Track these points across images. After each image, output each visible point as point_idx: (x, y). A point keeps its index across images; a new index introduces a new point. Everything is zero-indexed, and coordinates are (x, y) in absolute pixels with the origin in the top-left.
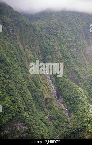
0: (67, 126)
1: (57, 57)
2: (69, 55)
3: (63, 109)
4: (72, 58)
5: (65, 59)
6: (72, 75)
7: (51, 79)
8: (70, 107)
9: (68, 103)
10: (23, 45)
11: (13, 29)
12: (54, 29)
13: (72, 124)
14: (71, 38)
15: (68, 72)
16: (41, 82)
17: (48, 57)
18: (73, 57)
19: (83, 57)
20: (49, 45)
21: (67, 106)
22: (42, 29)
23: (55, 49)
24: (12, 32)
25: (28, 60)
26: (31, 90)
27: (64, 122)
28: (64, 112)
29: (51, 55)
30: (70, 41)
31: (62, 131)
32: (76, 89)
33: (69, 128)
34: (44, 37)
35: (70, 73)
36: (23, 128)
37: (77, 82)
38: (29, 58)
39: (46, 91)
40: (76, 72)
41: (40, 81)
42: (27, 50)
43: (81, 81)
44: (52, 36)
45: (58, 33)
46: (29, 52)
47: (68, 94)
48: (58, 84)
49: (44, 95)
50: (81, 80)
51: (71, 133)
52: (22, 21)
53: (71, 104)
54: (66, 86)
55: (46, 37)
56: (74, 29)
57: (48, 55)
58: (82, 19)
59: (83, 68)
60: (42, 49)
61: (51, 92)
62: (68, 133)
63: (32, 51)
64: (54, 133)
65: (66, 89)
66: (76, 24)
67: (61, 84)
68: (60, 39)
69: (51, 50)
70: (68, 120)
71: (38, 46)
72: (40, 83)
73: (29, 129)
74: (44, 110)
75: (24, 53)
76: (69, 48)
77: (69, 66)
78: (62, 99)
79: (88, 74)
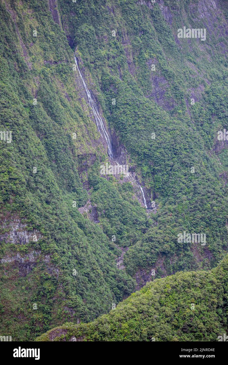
0: (146, 236)
3: (130, 188)
4: (156, 33)
5: (136, 34)
6: (156, 84)
8: (152, 182)
9: (146, 169)
13: (160, 228)
15: (144, 77)
16: (65, 106)
17: (85, 28)
18: (160, 30)
21: (143, 177)
23: (104, 3)
25: (24, 35)
27: (135, 222)
28: (134, 195)
29: (93, 22)
31: (130, 250)
32: (170, 127)
33: (152, 241)
35: (150, 80)
36: (27, 237)
37: (173, 106)
38: (27, 29)
39: (80, 134)
40: (167, 75)
41: (61, 101)
42: (19, 5)
43: (182, 104)
46: (25, 11)
47: (146, 144)
48: (117, 113)
49: (76, 144)
50: (184, 100)
51: (158, 254)
53: (154, 172)
54: (139, 117)
57: (84, 21)
59: (188, 63)
61: (96, 135)
62: (148, 255)
63: (35, 8)
64: (109, 255)
65: (139, 128)
67: (124, 112)
69: (93, 6)
70: (146, 217)
72: (61, 107)
73: (44, 241)
74: (74, 190)
75: (11, 13)
77: (146, 56)
78: (128, 157)
79: (203, 82)
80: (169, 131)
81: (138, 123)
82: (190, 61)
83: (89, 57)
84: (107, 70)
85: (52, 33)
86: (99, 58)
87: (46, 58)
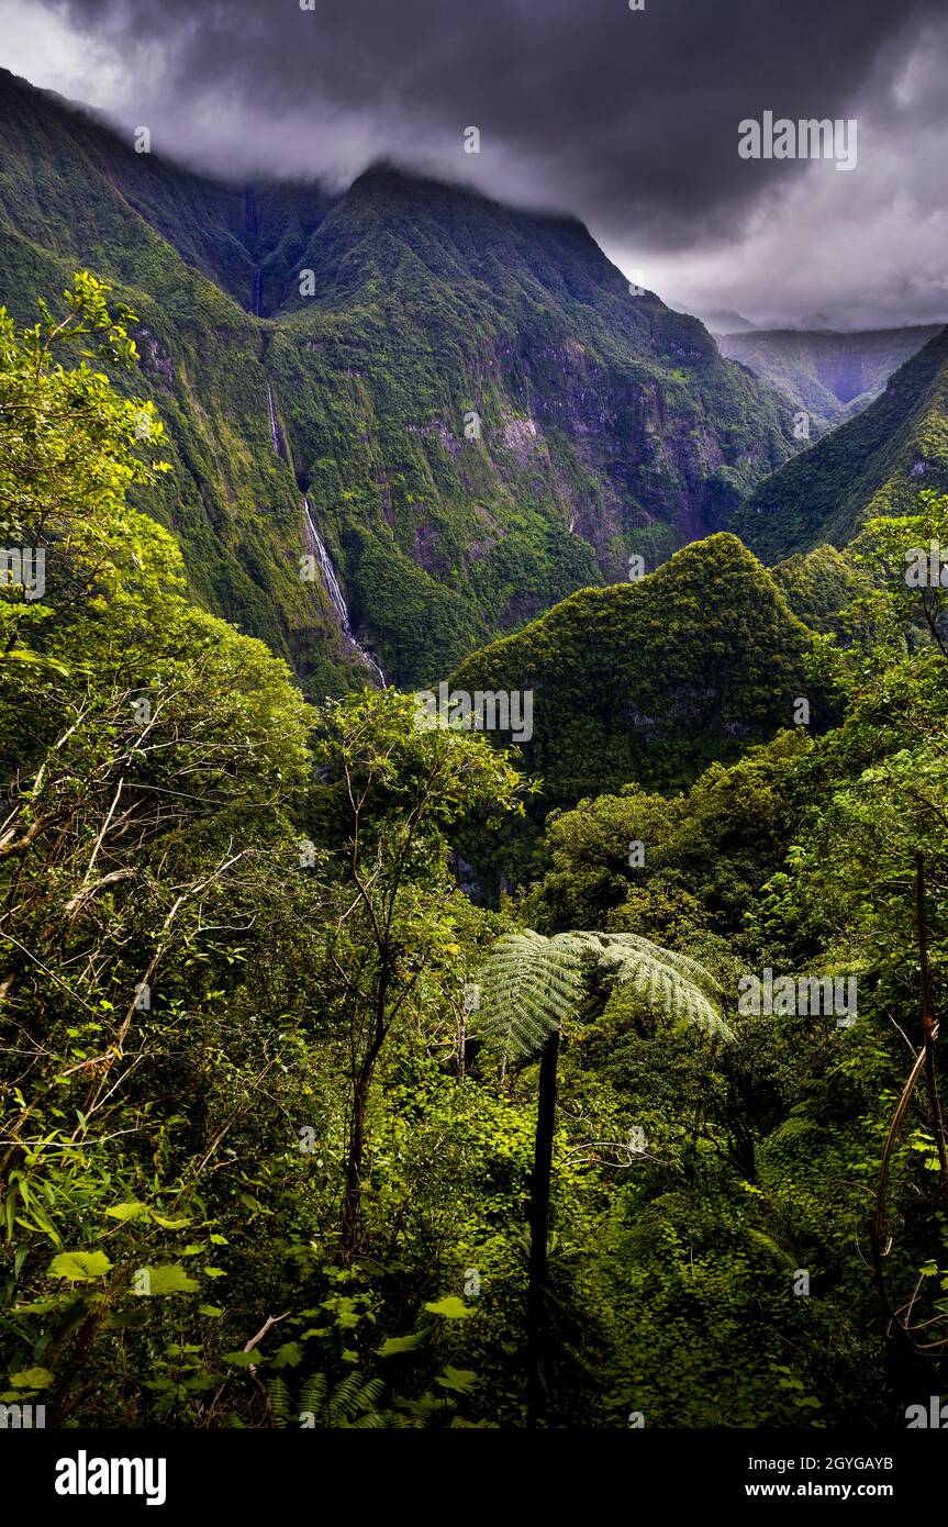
1: (363, 465)
2: (419, 458)
3: (364, 672)
4: (429, 469)
5: (398, 470)
6: (422, 535)
7: (331, 556)
9: (388, 647)
10: (209, 409)
11: (162, 344)
12: (357, 345)
14: (433, 386)
15: (404, 527)
16: (280, 565)
17: (321, 463)
18: (436, 465)
19: (483, 464)
20: (329, 411)
21: (386, 659)
22: (303, 343)
23: (354, 429)
24: (160, 356)
25: (228, 473)
26: (231, 597)
29: (336, 456)
30: (425, 399)
32: (426, 594)
34: (308, 377)
35: (414, 531)
37: (443, 566)
38: (234, 466)
39: (299, 603)
40: (438, 525)
41: (276, 560)
42: (226, 432)
43: (458, 563)
44: (347, 376)
45: (375, 363)
46: (234, 441)
47: (390, 615)
48: (358, 575)
50: (462, 558)
52: (204, 308)
53: (399, 652)
54: (385, 581)
55: (320, 380)
56: (450, 349)
57: (322, 454)
58: (496, 303)
59: (477, 509)
60: (297, 429)
61: (325, 604)
63: (249, 437)
65: (384, 594)
66: (463, 328)
67: (367, 574)
68: (379, 388)
69: (337, 434)
71: (281, 419)
72: (273, 566)
75: (210, 442)
76: (420, 425)
78: (366, 632)
79: (494, 533)
80: (423, 598)
81: (383, 589)
82: (481, 505)
83: (325, 502)
84: (352, 519)
85: (272, 471)
86: (341, 504)
87: (258, 504)
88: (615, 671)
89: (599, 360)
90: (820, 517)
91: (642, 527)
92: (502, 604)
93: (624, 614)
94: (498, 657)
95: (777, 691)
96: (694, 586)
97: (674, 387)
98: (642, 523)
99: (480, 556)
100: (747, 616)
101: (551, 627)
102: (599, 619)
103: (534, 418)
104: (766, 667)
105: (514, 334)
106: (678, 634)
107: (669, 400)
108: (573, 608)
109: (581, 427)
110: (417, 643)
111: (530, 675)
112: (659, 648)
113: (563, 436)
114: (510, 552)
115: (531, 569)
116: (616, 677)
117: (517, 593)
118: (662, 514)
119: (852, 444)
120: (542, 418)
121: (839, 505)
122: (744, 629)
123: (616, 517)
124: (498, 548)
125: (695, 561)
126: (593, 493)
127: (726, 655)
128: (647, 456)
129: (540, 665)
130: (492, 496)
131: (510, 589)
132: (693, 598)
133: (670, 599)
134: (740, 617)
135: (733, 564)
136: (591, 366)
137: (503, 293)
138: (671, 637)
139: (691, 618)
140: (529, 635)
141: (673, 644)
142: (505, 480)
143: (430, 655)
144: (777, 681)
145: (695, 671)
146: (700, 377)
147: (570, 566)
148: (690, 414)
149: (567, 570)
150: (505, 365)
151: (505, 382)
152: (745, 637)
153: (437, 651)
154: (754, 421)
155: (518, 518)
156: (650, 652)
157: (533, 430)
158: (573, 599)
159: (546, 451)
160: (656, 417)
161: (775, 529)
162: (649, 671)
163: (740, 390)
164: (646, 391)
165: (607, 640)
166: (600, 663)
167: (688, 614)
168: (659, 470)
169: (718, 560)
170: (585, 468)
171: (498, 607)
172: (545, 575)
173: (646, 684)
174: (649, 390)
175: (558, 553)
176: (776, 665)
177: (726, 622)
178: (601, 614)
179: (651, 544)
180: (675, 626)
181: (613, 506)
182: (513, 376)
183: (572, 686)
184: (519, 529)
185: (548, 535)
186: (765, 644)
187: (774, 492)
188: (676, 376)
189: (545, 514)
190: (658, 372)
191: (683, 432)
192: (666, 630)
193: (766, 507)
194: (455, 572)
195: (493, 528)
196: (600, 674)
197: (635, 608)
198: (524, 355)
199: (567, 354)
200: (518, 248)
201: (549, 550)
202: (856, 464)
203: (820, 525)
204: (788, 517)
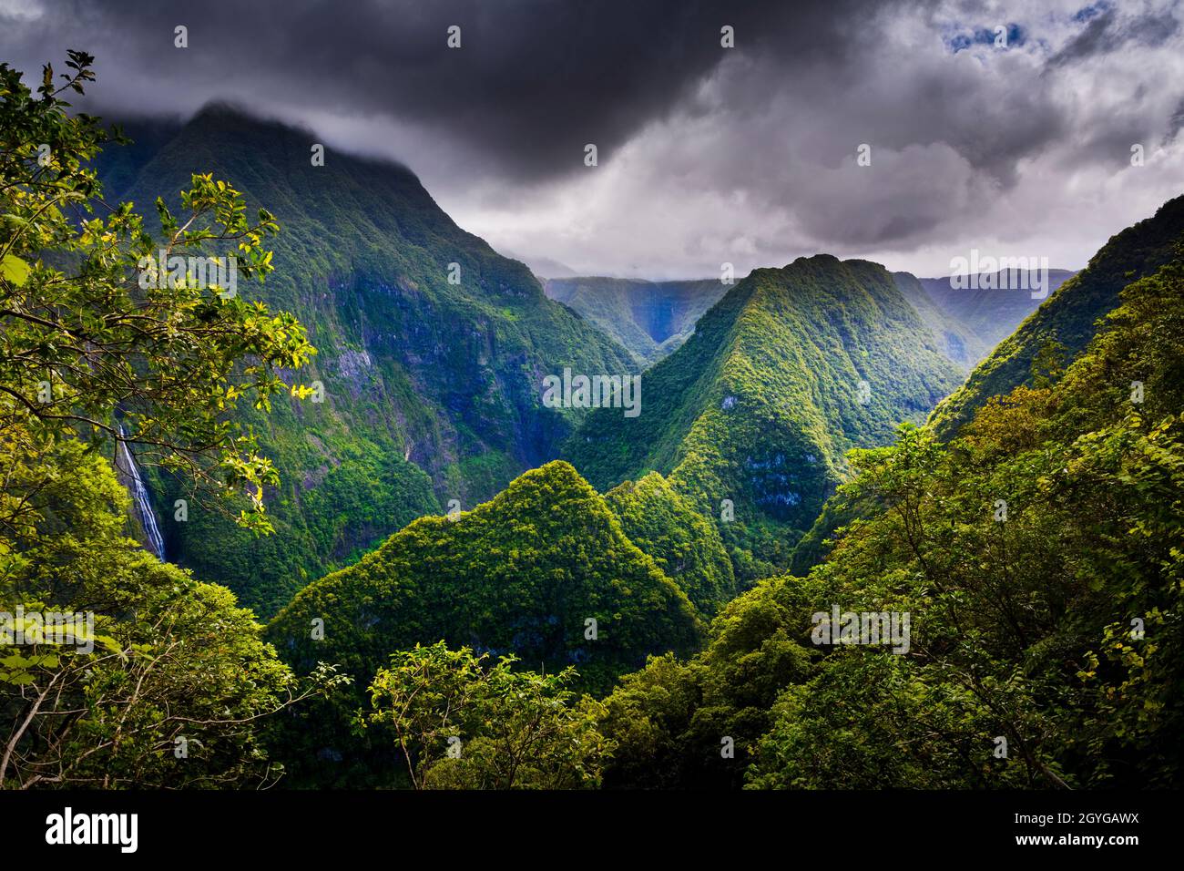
7: (147, 486)
56: (284, 281)
58: (331, 241)
66: (296, 262)
88: (456, 602)
89: (432, 297)
90: (645, 446)
91: (477, 455)
92: (335, 535)
93: (463, 542)
94: (331, 590)
95: (617, 616)
96: (530, 513)
97: (504, 324)
98: (476, 451)
99: (312, 485)
100: (584, 542)
101: (388, 558)
102: (438, 548)
103: (368, 349)
104: (605, 592)
105: (349, 270)
106: (518, 562)
107: (500, 336)
108: (411, 537)
109: (416, 359)
110: (242, 578)
111: (367, 609)
112: (500, 577)
113: (397, 366)
114: (344, 481)
115: (366, 498)
116: (457, 608)
117: (351, 522)
118: (497, 443)
119: (669, 380)
120: (376, 349)
121: (661, 435)
122: (582, 554)
123: (452, 446)
124: (331, 477)
125: (532, 489)
126: (428, 422)
127: (566, 581)
128: (480, 387)
129: (377, 598)
130: (325, 425)
131: (343, 519)
132: (531, 525)
133: (510, 527)
134: (578, 542)
135: (569, 490)
136: (424, 302)
137: (338, 232)
138: (511, 564)
139: (531, 545)
140: (365, 567)
141: (513, 571)
142: (338, 409)
143: (256, 591)
144: (616, 606)
145: (537, 599)
146: (528, 316)
147: (407, 495)
148: (520, 349)
149: (403, 498)
150: (339, 299)
151: (340, 315)
152: (583, 563)
153: (263, 586)
154: (579, 357)
155: (353, 447)
156: (490, 580)
157: (367, 360)
158: (412, 529)
159: (381, 381)
160: (488, 352)
161: (604, 457)
162: (490, 601)
163: (565, 328)
164: (478, 327)
165: (446, 569)
166: (440, 594)
167: (527, 541)
168: (492, 401)
169: (554, 488)
170: (420, 398)
171: (331, 538)
172: (381, 504)
173: (487, 614)
174: (481, 327)
175: (394, 482)
176: (615, 589)
177: (565, 548)
178: (440, 543)
179: (486, 473)
180: (515, 553)
181: (448, 434)
182: (347, 310)
183: (411, 618)
184: (354, 457)
185: (384, 463)
186: (603, 569)
187: (601, 423)
188: (506, 314)
189: (380, 443)
190: (489, 310)
191: (515, 365)
192: (506, 557)
193: (594, 436)
194: (286, 502)
195: (326, 456)
196: (440, 605)
197: (475, 536)
198: (358, 290)
199: (401, 291)
200: (353, 193)
201: (384, 479)
202: (674, 398)
203: (645, 453)
204: (616, 446)
